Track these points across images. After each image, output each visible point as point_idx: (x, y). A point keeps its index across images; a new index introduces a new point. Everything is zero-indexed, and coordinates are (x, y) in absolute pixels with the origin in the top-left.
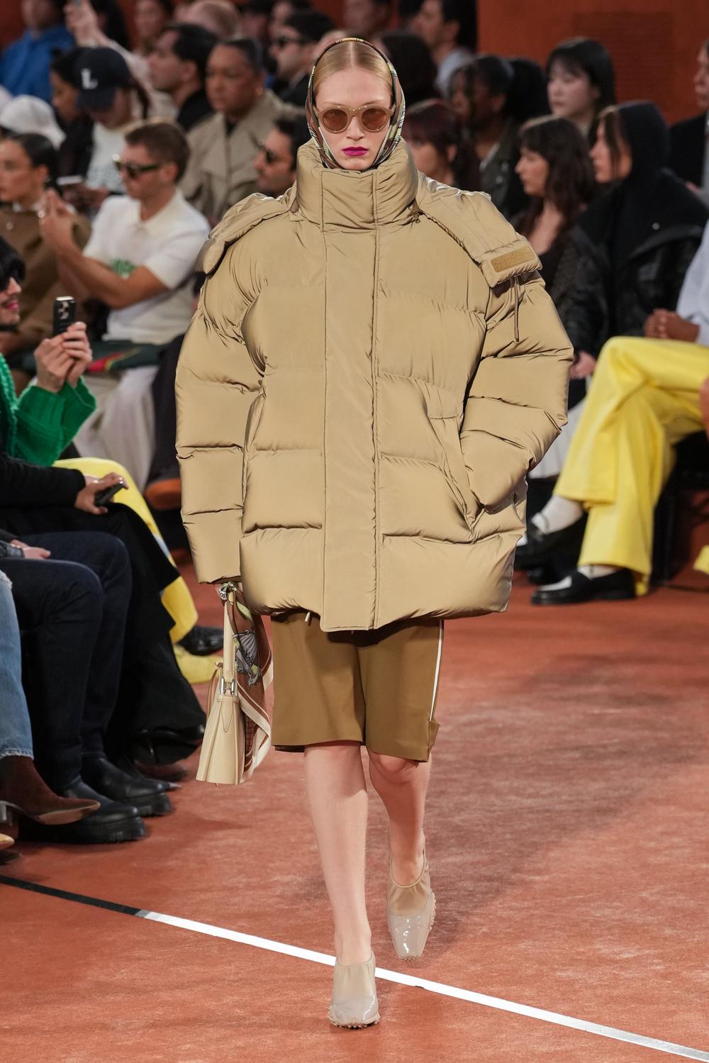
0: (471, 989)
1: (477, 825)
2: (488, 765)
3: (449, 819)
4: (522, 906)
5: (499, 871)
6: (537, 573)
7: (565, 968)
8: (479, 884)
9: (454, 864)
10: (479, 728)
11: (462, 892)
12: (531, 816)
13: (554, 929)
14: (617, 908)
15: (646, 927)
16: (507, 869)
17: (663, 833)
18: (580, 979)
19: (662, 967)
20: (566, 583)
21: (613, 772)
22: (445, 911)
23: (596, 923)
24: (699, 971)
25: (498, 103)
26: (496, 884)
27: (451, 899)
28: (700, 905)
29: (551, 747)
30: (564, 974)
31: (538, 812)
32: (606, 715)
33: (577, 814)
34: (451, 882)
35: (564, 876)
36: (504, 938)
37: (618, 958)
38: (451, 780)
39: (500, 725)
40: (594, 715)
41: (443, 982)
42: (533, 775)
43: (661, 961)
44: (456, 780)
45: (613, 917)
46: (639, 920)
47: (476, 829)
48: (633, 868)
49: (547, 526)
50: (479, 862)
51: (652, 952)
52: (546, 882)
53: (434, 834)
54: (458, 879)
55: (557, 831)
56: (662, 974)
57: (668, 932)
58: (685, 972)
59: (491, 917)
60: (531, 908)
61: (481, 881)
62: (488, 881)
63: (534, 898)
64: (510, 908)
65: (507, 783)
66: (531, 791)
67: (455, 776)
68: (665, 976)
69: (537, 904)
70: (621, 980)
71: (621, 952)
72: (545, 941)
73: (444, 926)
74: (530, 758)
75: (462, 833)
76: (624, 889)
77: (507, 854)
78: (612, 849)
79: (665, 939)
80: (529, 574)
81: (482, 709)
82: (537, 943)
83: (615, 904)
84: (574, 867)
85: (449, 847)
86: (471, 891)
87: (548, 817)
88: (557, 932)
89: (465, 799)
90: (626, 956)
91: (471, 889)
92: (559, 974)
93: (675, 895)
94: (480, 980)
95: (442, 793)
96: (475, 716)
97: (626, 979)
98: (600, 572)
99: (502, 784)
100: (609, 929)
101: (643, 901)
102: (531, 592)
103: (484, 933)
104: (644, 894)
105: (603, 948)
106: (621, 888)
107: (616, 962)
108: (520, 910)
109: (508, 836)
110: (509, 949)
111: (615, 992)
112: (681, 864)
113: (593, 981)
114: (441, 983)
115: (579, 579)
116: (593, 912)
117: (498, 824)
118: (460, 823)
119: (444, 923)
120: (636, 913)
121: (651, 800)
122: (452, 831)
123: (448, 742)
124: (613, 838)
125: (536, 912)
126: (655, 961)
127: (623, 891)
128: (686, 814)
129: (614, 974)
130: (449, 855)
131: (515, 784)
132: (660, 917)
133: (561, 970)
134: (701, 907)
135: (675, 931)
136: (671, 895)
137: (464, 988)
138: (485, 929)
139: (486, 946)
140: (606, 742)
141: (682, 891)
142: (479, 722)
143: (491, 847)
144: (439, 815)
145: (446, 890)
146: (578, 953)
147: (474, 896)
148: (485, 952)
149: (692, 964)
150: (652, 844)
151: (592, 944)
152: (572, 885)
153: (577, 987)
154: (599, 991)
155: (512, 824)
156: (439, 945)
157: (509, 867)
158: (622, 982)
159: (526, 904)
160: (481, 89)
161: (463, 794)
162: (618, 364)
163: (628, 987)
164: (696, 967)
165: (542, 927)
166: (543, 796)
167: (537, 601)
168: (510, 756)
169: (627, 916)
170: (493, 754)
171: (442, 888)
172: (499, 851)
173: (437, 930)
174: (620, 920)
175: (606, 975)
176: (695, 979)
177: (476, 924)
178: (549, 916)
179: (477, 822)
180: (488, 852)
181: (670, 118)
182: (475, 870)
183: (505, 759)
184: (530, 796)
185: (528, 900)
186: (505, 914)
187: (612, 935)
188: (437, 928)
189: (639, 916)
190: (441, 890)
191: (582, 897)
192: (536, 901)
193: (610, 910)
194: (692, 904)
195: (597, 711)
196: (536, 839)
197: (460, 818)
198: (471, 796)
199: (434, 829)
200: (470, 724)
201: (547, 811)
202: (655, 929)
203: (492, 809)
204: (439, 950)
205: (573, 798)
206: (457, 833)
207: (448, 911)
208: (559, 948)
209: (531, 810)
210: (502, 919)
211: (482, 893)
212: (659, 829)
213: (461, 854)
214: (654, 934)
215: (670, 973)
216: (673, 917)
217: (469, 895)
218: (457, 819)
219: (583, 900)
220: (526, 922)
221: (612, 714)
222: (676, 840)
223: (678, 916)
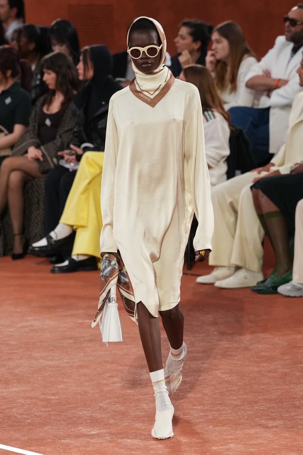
0: (22, 448)
1: (26, 373)
2: (31, 346)
3: (13, 371)
4: (46, 410)
5: (35, 394)
6: (53, 259)
7: (66, 438)
8: (27, 400)
9: (15, 391)
10: (27, 329)
11: (19, 404)
12: (50, 369)
13: (60, 421)
14: (89, 411)
15: (102, 419)
16: (39, 393)
17: (110, 376)
18: (72, 443)
19: (109, 437)
20: (66, 263)
21: (87, 349)
22: (11, 413)
23: (80, 417)
24: (126, 439)
25: (32, 46)
26: (34, 400)
27: (14, 407)
28: (126, 409)
29: (59, 338)
30: (65, 441)
31: (53, 367)
32: (84, 323)
33: (71, 368)
34: (14, 400)
35: (65, 396)
36: (38, 425)
37: (89, 433)
38: (14, 353)
39: (36, 328)
40: (79, 323)
41: (10, 445)
42: (51, 350)
43: (109, 435)
44: (16, 353)
45: (87, 415)
46: (99, 416)
47: (25, 375)
48: (96, 393)
49: (57, 237)
50: (26, 391)
51: (105, 431)
52: (57, 399)
53: (6, 378)
54: (17, 398)
55: (62, 376)
56: (109, 441)
57: (112, 421)
58: (119, 440)
59: (32, 415)
60: (50, 411)
61: (28, 399)
62: (31, 399)
63: (51, 407)
64: (41, 411)
65: (40, 354)
66: (50, 358)
67: (16, 351)
68: (110, 442)
69: (53, 409)
70: (91, 443)
71: (91, 431)
72: (57, 426)
73: (10, 419)
74: (50, 343)
75: (19, 377)
76: (92, 402)
77: (39, 387)
78: (87, 384)
79: (111, 425)
80: (50, 259)
81: (28, 320)
82: (53, 427)
83: (88, 409)
84: (70, 392)
85: (13, 383)
86: (23, 404)
87: (58, 369)
88: (62, 422)
89: (20, 361)
90: (93, 433)
91: (23, 403)
92: (63, 441)
93: (115, 404)
94: (27, 444)
95: (10, 359)
96: (25, 324)
97: (93, 443)
98: (81, 258)
99: (37, 354)
100: (86, 420)
101: (101, 408)
102: (50, 267)
103: (29, 422)
104: (101, 404)
105: (83, 429)
106: (91, 402)
107: (89, 435)
108: (45, 412)
109: (40, 378)
110: (40, 430)
111: (88, 449)
112: (118, 391)
113: (78, 444)
114: (9, 446)
115: (72, 261)
116: (78, 413)
117: (35, 373)
118: (18, 373)
119: (11, 418)
120: (97, 413)
121: (105, 361)
122: (15, 376)
123: (12, 336)
124: (87, 379)
125: (52, 413)
126: (106, 435)
127: (92, 403)
128: (120, 368)
129: (88, 441)
130: (13, 387)
131: (43, 355)
132: (108, 415)
133: (63, 439)
134: (127, 410)
135: (115, 421)
136: (113, 405)
137: (19, 448)
138: (29, 421)
139: (30, 429)
140: (85, 335)
141: (119, 403)
142: (26, 327)
143: (32, 383)
144: (8, 369)
145: (11, 403)
146: (71, 432)
147: (24, 406)
148: (29, 431)
149: (123, 436)
150: (105, 382)
151: (77, 427)
152: (69, 400)
153: (71, 447)
154: (81, 449)
155: (42, 373)
156: (8, 428)
157: (40, 392)
158: (91, 444)
159: (48, 409)
160: (24, 40)
161: (20, 359)
162: (89, 163)
163: (94, 447)
164: (124, 438)
165: (55, 420)
166: (56, 360)
167: (53, 271)
168: (41, 342)
169: (94, 414)
170: (33, 341)
171: (10, 402)
172: (36, 385)
173: (7, 422)
174: (90, 416)
175: (84, 441)
176: (124, 443)
177: (25, 419)
178: (58, 415)
179: (26, 372)
180: (31, 386)
181: (112, 52)
182: (25, 394)
183: (39, 343)
184: (50, 360)
185: (49, 407)
186: (38, 414)
187: (87, 423)
188: (7, 421)
189: (99, 414)
190: (10, 403)
191: (73, 406)
192: (52, 408)
193: (86, 412)
194: (123, 409)
195: (80, 321)
196: (52, 379)
197: (18, 370)
198: (23, 360)
199: (6, 375)
200: (23, 327)
201: (58, 367)
202: (106, 420)
203: (33, 366)
204: (8, 431)
205: (69, 361)
206: (17, 377)
207: (12, 413)
208: (63, 429)
209: (50, 366)
210: (36, 416)
211: (28, 405)
212: (108, 375)
213: (19, 386)
214: (106, 422)
215: (113, 441)
216: (115, 414)
217: (22, 405)
218: (16, 371)
219: (73, 407)
220: (48, 417)
221: (86, 322)
222: (115, 379)
223: (116, 414)
